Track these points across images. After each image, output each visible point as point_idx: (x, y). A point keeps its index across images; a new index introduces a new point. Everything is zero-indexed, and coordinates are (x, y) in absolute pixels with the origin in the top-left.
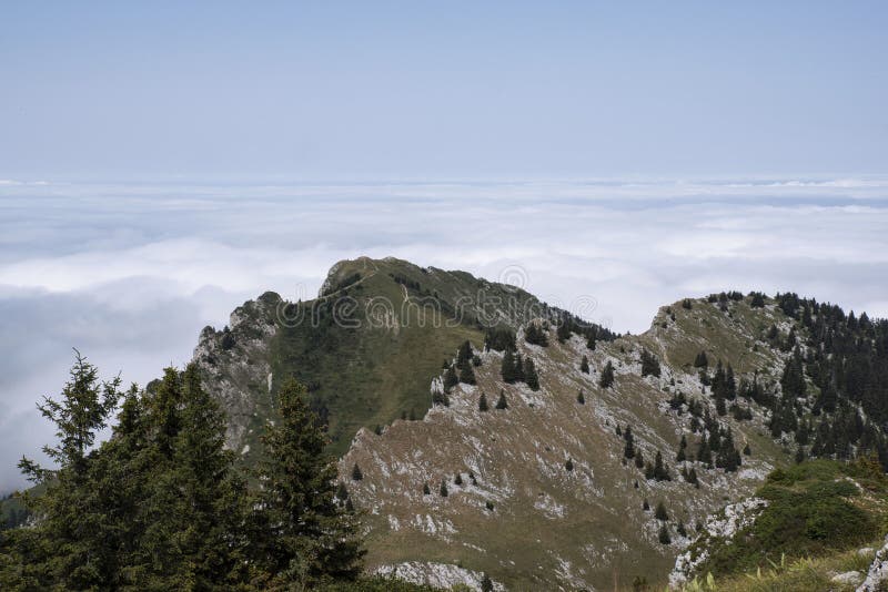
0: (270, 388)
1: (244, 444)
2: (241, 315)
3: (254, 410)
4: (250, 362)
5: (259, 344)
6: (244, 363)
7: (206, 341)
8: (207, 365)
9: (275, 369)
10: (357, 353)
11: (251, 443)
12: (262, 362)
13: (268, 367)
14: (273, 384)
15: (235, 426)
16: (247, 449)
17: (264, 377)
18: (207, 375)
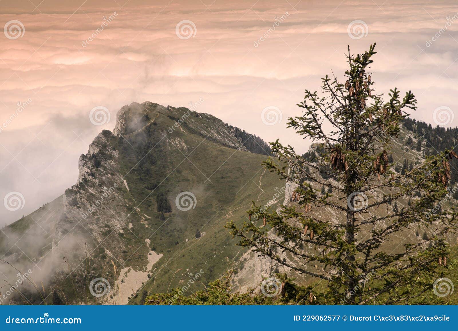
0: (128, 189)
1: (128, 223)
2: (97, 146)
3: (126, 203)
4: (112, 175)
5: (112, 162)
6: (109, 175)
7: (86, 163)
8: (91, 178)
9: (126, 177)
10: (169, 164)
11: (132, 222)
12: (118, 174)
13: (122, 177)
14: (129, 187)
15: (119, 213)
16: (131, 226)
17: (122, 183)
18: (93, 184)
